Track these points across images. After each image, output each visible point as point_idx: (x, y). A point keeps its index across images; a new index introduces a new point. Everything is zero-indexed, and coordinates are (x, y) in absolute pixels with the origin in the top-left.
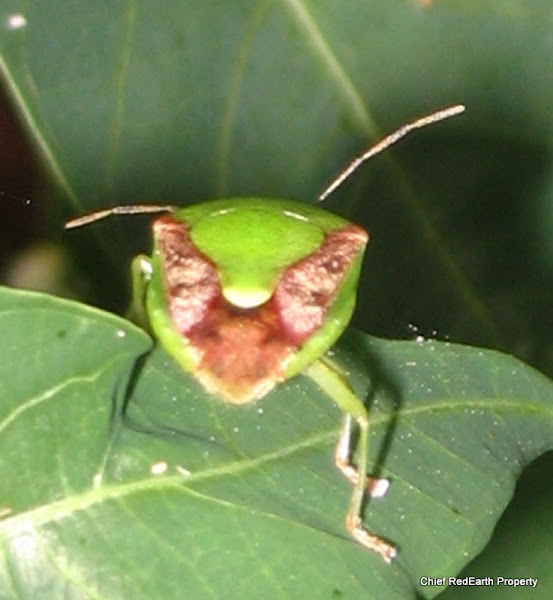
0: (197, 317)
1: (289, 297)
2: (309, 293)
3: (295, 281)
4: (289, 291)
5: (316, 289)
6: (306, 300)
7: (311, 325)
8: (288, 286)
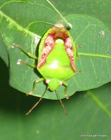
0: (68, 39)
1: (52, 43)
2: (48, 45)
3: (51, 47)
4: (52, 44)
5: (47, 47)
6: (49, 43)
7: (47, 38)
8: (52, 45)
